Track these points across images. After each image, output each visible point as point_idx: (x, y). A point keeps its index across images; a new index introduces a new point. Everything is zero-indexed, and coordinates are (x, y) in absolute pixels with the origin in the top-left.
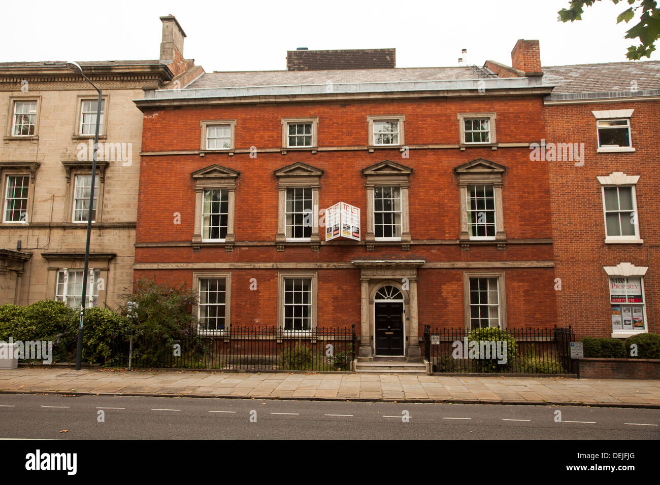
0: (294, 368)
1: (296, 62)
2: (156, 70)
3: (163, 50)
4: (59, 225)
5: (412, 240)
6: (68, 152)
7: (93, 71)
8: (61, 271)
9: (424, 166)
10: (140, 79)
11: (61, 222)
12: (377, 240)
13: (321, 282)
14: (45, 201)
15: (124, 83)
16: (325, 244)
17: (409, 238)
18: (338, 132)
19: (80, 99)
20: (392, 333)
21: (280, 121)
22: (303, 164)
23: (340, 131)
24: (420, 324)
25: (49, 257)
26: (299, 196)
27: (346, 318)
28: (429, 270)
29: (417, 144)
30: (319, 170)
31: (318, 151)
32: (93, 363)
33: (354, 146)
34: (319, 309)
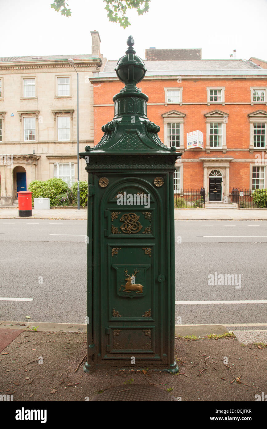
0: (178, 207)
1: (151, 55)
2: (96, 61)
3: (93, 51)
4: (53, 142)
5: (227, 148)
6: (53, 105)
7: (63, 62)
8: (55, 164)
9: (234, 113)
10: (87, 66)
11: (53, 140)
12: (211, 149)
13: (185, 168)
14: (44, 130)
15: (79, 68)
16: (187, 150)
17: (226, 148)
18: (192, 95)
19: (57, 77)
20: (216, 191)
21: (163, 89)
22: (176, 111)
23: (193, 95)
24: (230, 187)
25: (49, 157)
26: (173, 126)
27: (196, 185)
28: (234, 163)
29: (230, 102)
30: (184, 114)
31: (183, 105)
32: (84, 206)
33: (201, 102)
34: (184, 180)
